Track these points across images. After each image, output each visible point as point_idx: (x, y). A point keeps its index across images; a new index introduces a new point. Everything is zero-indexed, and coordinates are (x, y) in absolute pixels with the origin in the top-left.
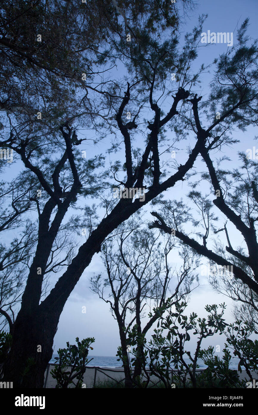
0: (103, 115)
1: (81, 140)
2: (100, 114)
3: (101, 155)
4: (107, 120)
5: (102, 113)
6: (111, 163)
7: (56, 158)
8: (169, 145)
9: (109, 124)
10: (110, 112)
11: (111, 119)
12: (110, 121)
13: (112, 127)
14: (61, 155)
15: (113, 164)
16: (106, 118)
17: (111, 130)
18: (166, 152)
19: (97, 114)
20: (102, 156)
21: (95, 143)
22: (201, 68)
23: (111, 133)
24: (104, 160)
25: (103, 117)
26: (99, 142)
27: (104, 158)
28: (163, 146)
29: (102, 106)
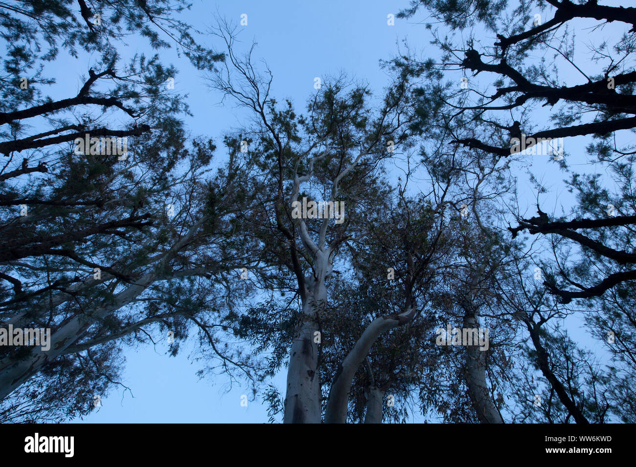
0: (477, 182)
1: (540, 212)
2: (475, 187)
3: (566, 182)
4: (484, 176)
5: (473, 183)
6: (593, 162)
7: (578, 253)
8: (556, 56)
9: (492, 172)
10: (472, 170)
11: (482, 169)
12: (487, 171)
13: (496, 167)
14: (574, 244)
15: (595, 157)
16: (480, 178)
17: (503, 169)
18: (570, 59)
19: (475, 191)
20: (570, 180)
21: (543, 190)
22: (435, 44)
23: (509, 168)
24: (581, 176)
25: (480, 181)
26: (542, 185)
27: (576, 176)
28: (555, 67)
29: (460, 184)
